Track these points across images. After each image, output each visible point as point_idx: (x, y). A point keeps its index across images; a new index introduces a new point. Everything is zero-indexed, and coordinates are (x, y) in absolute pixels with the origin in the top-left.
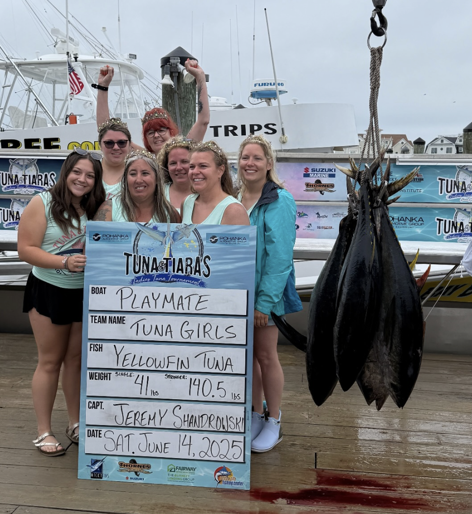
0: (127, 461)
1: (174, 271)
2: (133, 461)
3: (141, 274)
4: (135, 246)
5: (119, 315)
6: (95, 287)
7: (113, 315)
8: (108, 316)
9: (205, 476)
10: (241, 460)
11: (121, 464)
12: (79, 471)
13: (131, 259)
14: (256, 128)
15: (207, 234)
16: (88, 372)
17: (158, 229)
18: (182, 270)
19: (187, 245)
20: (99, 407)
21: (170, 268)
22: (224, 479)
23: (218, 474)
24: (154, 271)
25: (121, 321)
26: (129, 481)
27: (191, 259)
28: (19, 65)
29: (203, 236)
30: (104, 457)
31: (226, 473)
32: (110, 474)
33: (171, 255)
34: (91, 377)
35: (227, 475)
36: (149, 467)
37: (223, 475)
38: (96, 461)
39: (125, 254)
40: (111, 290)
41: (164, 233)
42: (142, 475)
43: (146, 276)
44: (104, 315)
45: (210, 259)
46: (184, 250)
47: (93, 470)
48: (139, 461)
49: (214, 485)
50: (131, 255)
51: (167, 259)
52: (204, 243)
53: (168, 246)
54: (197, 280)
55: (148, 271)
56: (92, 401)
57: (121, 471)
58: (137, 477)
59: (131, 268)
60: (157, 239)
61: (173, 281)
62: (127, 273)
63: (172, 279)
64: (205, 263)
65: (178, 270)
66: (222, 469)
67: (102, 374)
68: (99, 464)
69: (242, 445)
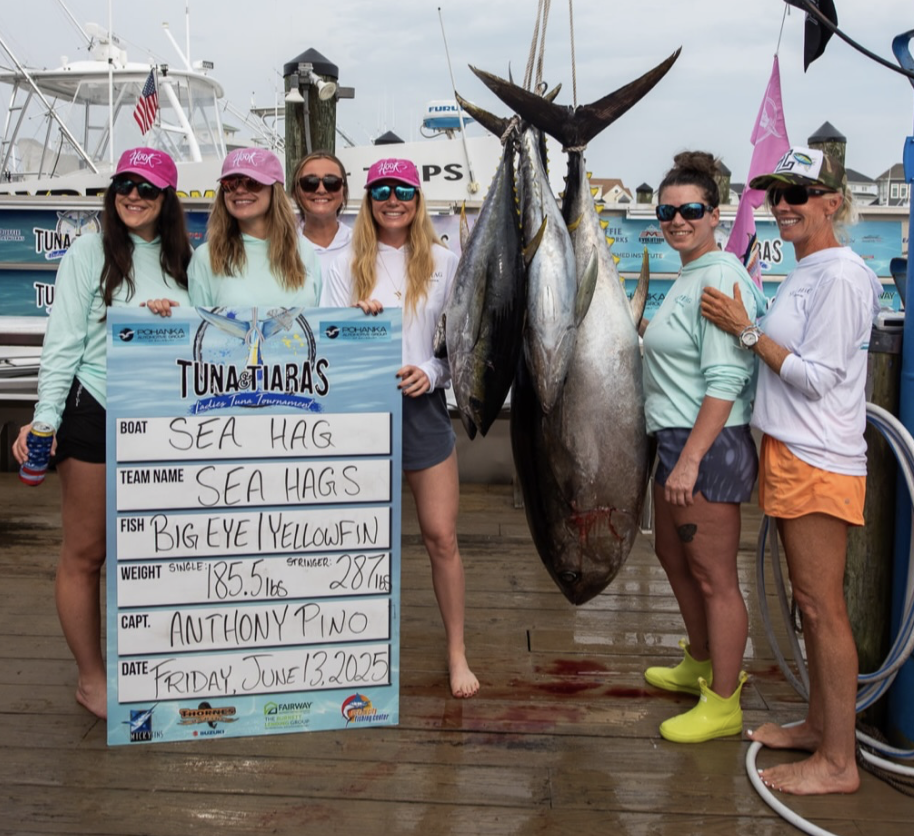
0: (194, 706)
1: (266, 387)
2: (205, 706)
3: (209, 395)
4: (197, 347)
5: (173, 468)
6: (127, 421)
7: (160, 468)
8: (152, 469)
9: (326, 715)
10: (385, 681)
11: (184, 713)
12: (110, 733)
13: (190, 371)
14: (432, 170)
15: (322, 324)
16: (119, 567)
17: (237, 317)
18: (280, 385)
19: (288, 343)
20: (141, 625)
21: (260, 383)
22: (358, 713)
23: (348, 707)
24: (232, 390)
25: (176, 476)
26: (199, 737)
27: (295, 367)
28: (35, 77)
29: (315, 326)
30: (153, 704)
31: (360, 704)
32: (165, 730)
33: (260, 361)
34: (126, 575)
35: (362, 708)
36: (232, 711)
37: (355, 708)
38: (141, 713)
39: (180, 362)
40: (158, 426)
41: (247, 324)
42: (220, 726)
43: (217, 399)
44: (145, 469)
45: (326, 365)
46: (283, 351)
47: (133, 729)
48: (215, 704)
49: (341, 724)
50: (190, 364)
51: (253, 368)
52: (317, 338)
53: (255, 344)
54: (306, 400)
55: (221, 390)
56: (128, 615)
57: (184, 723)
58: (211, 729)
59: (190, 386)
60: (235, 336)
61: (266, 405)
62: (184, 395)
63: (264, 402)
64: (319, 371)
65: (274, 385)
66: (355, 699)
67: (145, 569)
68: (144, 717)
69: (385, 657)
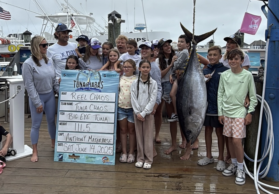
0: (71, 154)
1: (90, 87)
2: (74, 155)
3: (79, 88)
4: (78, 78)
5: (71, 102)
6: (63, 92)
7: (68, 102)
8: (67, 102)
9: (99, 160)
10: (112, 154)
11: (69, 156)
12: (55, 158)
13: (76, 83)
14: (139, 39)
15: (103, 74)
16: (59, 122)
17: (86, 72)
18: (93, 86)
19: (96, 78)
20: (62, 135)
21: (89, 86)
22: (106, 161)
23: (104, 159)
24: (84, 87)
25: (71, 104)
26: (72, 162)
27: (97, 83)
28: (49, 17)
29: (101, 74)
30: (63, 153)
31: (106, 159)
32: (65, 159)
33: (90, 81)
34: (60, 124)
35: (107, 160)
36: (79, 157)
37: (105, 160)
38: (61, 155)
39: (74, 81)
40: (69, 93)
41: (88, 74)
42: (76, 160)
43: (81, 88)
44: (66, 102)
45: (103, 82)
46: (94, 79)
47: (59, 158)
48: (76, 155)
49: (102, 163)
50: (76, 81)
51: (88, 83)
52: (101, 77)
53: (89, 78)
54: (98, 90)
55: (81, 86)
56: (60, 133)
57: (69, 158)
58: (75, 160)
59: (76, 86)
60: (85, 76)
61: (90, 90)
62: (74, 87)
63: (90, 89)
64: (101, 84)
65: (92, 86)
66: (105, 158)
67: (64, 123)
68: (61, 156)
69: (112, 149)
